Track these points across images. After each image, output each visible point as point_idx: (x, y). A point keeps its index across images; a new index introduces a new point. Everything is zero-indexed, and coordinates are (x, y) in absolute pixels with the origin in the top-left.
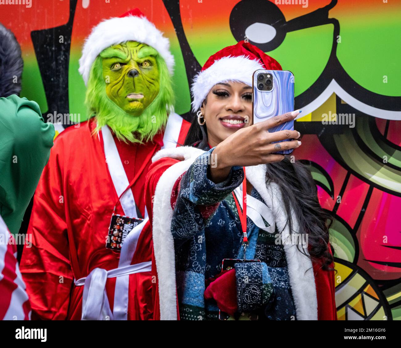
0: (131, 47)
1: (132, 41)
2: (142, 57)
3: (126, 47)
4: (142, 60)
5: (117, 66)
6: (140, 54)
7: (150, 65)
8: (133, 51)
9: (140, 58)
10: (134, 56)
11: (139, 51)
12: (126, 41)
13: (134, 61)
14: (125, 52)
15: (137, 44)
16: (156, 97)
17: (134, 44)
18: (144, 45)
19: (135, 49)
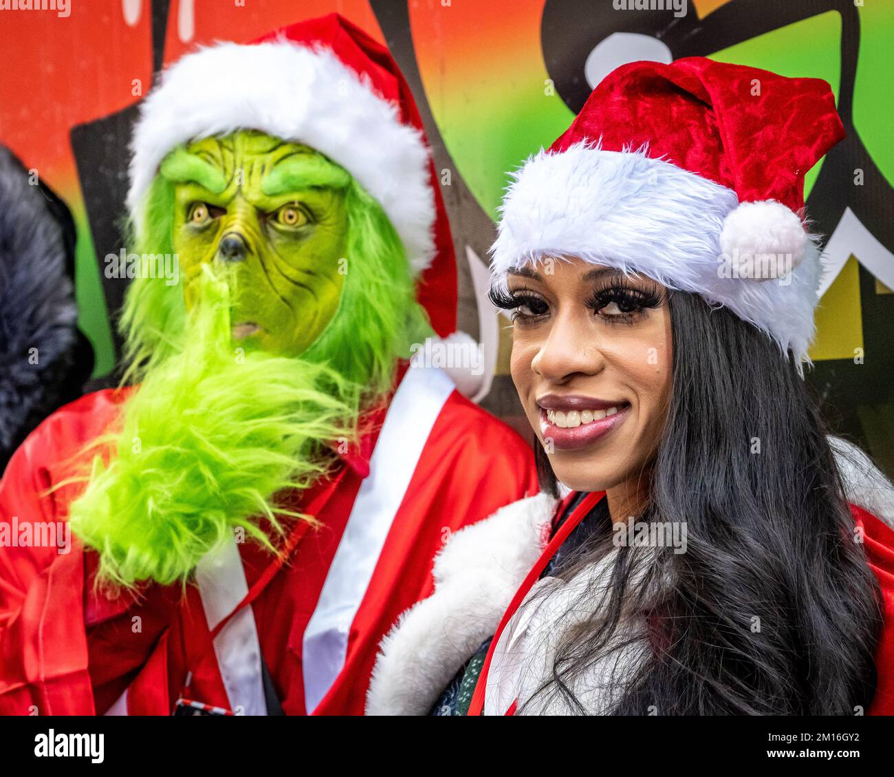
0: (248, 152)
1: (256, 133)
2: (278, 190)
3: (232, 151)
4: (276, 202)
5: (199, 215)
6: (272, 180)
7: (309, 222)
8: (252, 166)
9: (268, 193)
10: (250, 184)
11: (271, 170)
12: (232, 128)
13: (246, 200)
14: (225, 170)
15: (270, 146)
16: (323, 333)
17: (261, 144)
18: (299, 149)
19: (258, 161)
